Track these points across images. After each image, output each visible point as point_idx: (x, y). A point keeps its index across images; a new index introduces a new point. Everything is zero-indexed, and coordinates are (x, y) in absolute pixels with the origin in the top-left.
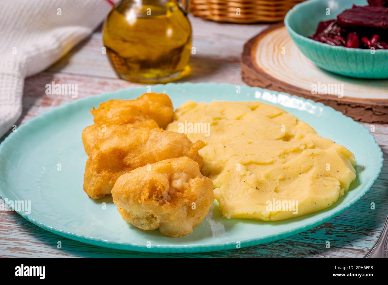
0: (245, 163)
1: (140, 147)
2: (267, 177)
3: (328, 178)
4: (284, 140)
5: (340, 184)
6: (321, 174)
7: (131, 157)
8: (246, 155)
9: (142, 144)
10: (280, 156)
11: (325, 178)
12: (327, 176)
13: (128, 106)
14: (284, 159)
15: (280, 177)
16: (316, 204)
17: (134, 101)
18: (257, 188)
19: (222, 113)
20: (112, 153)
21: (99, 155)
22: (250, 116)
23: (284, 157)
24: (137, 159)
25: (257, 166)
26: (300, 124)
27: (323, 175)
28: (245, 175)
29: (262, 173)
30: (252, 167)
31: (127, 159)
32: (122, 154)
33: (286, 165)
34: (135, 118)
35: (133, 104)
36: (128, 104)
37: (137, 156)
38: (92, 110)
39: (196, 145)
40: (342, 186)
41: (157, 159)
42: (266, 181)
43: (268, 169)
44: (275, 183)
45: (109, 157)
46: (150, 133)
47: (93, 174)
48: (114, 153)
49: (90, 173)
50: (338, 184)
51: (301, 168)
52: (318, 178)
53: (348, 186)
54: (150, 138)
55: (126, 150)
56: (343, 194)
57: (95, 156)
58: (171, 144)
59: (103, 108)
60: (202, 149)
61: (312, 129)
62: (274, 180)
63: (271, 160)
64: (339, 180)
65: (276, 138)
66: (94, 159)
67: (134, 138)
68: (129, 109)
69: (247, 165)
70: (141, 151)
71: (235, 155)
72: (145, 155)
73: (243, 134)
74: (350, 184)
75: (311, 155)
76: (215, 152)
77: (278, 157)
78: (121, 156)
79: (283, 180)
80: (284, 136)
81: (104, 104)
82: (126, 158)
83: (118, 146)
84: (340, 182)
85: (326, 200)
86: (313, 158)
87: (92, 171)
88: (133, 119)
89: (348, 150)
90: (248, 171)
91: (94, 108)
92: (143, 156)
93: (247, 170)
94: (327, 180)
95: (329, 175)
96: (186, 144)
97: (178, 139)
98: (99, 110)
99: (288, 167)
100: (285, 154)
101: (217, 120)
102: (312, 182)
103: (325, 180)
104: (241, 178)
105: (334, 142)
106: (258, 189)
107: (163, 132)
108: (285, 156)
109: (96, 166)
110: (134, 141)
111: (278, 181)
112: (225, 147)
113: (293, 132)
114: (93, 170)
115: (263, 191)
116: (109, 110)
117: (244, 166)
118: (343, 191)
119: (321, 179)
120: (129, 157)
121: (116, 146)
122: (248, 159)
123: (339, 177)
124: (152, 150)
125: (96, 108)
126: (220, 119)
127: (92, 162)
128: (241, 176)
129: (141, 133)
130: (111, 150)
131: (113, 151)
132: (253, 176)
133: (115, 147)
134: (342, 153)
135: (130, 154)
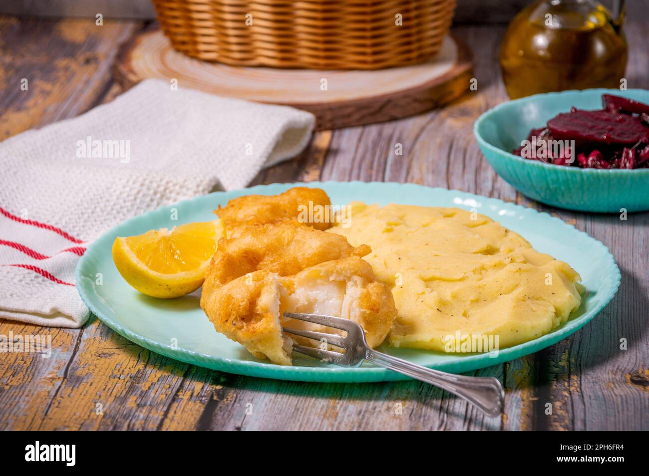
0: (426, 278)
1: (281, 250)
2: (455, 297)
3: (538, 302)
4: (484, 254)
5: (555, 311)
6: (530, 296)
7: (268, 263)
8: (428, 269)
9: (284, 246)
10: (474, 271)
11: (535, 301)
12: (537, 299)
13: (268, 204)
14: (480, 276)
15: (472, 297)
16: (518, 332)
17: (276, 196)
18: (438, 309)
19: (401, 218)
20: (242, 257)
21: (224, 257)
22: (441, 224)
23: (481, 274)
24: (276, 265)
25: (443, 284)
26: (511, 236)
27: (532, 297)
28: (423, 293)
29: (447, 292)
30: (435, 283)
31: (262, 265)
32: (256, 259)
33: (481, 283)
34: (276, 219)
35: (274, 201)
36: (268, 200)
37: (277, 261)
38: (217, 208)
39: (358, 250)
40: (557, 314)
41: (304, 266)
42: (453, 303)
43: (457, 287)
44: (465, 306)
45: (238, 262)
46: (297, 232)
47: (214, 284)
48: (244, 257)
49: (211, 283)
50: (553, 310)
51: (502, 287)
52: (524, 301)
53: (566, 314)
54: (295, 238)
55: (261, 252)
56: (558, 324)
57: (219, 259)
58: (325, 246)
59: (232, 206)
60: (366, 256)
61: (527, 242)
62: (464, 301)
63: (462, 276)
64: (554, 306)
65: (474, 251)
66: (217, 264)
67: (274, 238)
68: (268, 207)
69: (428, 281)
70: (281, 254)
71: (413, 268)
72: (288, 260)
73: (427, 244)
74: (570, 313)
75: (517, 271)
76: (386, 265)
77: (472, 273)
78: (254, 261)
79: (476, 301)
80: (485, 249)
81: (234, 200)
82: (261, 263)
83: (251, 247)
84: (556, 309)
85: (533, 328)
86: (520, 275)
87: (213, 280)
88: (274, 220)
89: (572, 269)
90: (429, 288)
91: (219, 206)
92: (285, 262)
93: (427, 287)
94: (537, 304)
95: (541, 298)
96: (345, 247)
97: (334, 241)
98: (227, 208)
99: (485, 285)
100: (482, 269)
101: (393, 226)
102: (515, 304)
103: (534, 304)
104: (418, 297)
105: (554, 258)
106: (440, 311)
107: (313, 231)
108: (482, 272)
109: (219, 273)
110: (273, 242)
111: (469, 302)
112: (400, 258)
113: (498, 245)
114: (215, 278)
115: (447, 314)
116: (240, 208)
117: (424, 282)
118: (558, 320)
119: (528, 302)
120: (265, 263)
121: (248, 246)
122: (429, 274)
123: (555, 302)
124: (298, 254)
125: (223, 207)
126: (396, 225)
127: (214, 268)
128: (418, 294)
129: (284, 231)
130: (241, 252)
131: (244, 253)
132: (434, 294)
133: (246, 248)
134: (562, 271)
135: (267, 258)
